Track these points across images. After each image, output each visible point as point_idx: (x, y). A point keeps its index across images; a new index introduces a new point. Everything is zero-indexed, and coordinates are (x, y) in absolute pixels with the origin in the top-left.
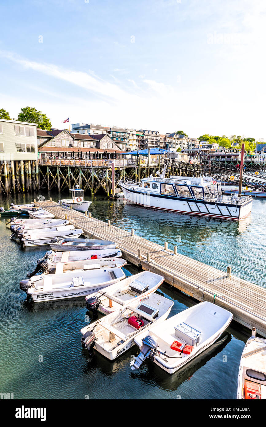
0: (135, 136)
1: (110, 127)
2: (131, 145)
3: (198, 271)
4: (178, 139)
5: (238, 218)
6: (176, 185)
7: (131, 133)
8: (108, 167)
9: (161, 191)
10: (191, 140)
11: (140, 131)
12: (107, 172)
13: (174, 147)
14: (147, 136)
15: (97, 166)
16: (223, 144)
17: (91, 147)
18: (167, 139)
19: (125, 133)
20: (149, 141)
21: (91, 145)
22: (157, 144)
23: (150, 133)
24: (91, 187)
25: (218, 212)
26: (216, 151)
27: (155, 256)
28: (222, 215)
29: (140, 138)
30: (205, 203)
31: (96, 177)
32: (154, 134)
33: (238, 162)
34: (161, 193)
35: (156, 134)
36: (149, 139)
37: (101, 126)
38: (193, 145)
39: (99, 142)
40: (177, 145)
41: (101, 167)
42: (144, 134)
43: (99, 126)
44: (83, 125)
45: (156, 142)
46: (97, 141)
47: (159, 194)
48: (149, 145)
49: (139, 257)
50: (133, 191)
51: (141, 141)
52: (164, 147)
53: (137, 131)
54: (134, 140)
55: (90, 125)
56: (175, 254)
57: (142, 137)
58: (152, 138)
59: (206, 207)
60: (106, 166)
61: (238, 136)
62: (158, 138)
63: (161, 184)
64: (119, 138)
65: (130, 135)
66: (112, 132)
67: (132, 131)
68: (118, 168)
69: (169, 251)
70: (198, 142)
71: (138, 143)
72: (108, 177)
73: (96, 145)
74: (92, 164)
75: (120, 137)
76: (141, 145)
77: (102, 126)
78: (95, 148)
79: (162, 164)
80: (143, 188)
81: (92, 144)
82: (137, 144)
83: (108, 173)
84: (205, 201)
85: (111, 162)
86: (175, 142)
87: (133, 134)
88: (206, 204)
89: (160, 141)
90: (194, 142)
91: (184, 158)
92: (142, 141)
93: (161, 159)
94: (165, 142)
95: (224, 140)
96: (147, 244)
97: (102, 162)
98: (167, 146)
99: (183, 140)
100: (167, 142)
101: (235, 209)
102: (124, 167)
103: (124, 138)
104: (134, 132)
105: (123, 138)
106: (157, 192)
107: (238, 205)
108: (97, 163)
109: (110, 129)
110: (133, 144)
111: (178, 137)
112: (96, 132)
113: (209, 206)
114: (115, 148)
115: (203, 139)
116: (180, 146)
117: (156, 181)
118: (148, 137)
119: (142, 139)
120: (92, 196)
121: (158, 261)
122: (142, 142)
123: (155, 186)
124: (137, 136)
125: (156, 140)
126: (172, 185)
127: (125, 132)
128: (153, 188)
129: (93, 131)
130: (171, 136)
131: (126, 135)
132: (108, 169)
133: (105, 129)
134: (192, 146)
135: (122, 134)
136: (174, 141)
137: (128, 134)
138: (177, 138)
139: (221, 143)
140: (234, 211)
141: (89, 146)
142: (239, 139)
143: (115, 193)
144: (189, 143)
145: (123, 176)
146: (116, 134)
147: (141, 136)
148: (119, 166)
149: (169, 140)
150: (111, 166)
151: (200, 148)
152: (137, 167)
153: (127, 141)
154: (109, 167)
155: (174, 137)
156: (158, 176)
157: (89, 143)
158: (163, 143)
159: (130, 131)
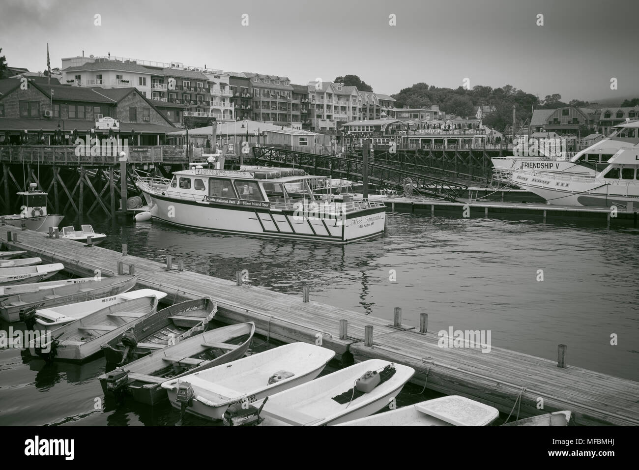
0: (227, 89)
2: (216, 109)
4: (339, 96)
5: (341, 239)
6: (236, 180)
7: (217, 81)
9: (209, 195)
13: (328, 117)
14: (258, 90)
18: (311, 95)
19: (200, 81)
20: (263, 101)
21: (95, 114)
22: (284, 108)
23: (267, 81)
28: (315, 235)
29: (240, 94)
30: (287, 213)
31: (90, 185)
32: (277, 83)
33: (472, 152)
36: (265, 96)
37: (138, 63)
39: (116, 106)
40: (337, 112)
41: (99, 163)
42: (250, 84)
43: (132, 63)
44: (90, 61)
45: (281, 103)
46: (110, 105)
48: (263, 110)
51: (241, 100)
53: (232, 78)
54: (223, 98)
57: (245, 91)
58: (272, 93)
59: (289, 222)
63: (211, 179)
65: (214, 86)
66: (168, 77)
67: (219, 77)
68: (137, 164)
70: (392, 104)
71: (235, 105)
75: (188, 91)
76: (243, 112)
77: (141, 65)
80: (178, 188)
81: (97, 110)
86: (331, 104)
89: (293, 102)
90: (380, 103)
91: (306, 144)
92: (246, 101)
94: (306, 102)
98: (310, 113)
104: (225, 80)
105: (196, 93)
106: (203, 195)
110: (222, 109)
112: (123, 80)
114: (156, 120)
117: (202, 175)
118: (262, 90)
119: (246, 97)
122: (246, 103)
123: (200, 185)
124: (232, 88)
126: (229, 180)
127: (199, 77)
129: (118, 77)
131: (204, 85)
132: (114, 167)
133: (149, 71)
134: (375, 114)
136: (328, 102)
137: (208, 83)
138: (335, 93)
144: (368, 105)
147: (244, 89)
152: (185, 165)
155: (329, 90)
157: (90, 108)
158: (301, 106)
159: (215, 77)
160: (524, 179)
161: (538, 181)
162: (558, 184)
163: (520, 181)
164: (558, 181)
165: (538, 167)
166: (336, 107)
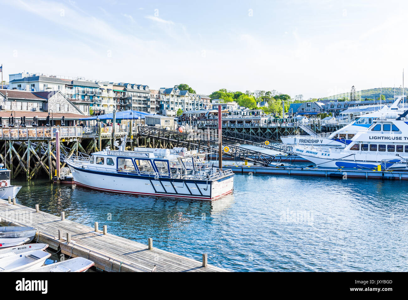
0: (111, 92)
1: (71, 79)
2: (105, 105)
3: (120, 247)
4: (178, 96)
5: (209, 198)
6: (136, 159)
7: (106, 88)
8: (50, 138)
9: (117, 168)
10: (197, 98)
11: (119, 85)
12: (50, 145)
13: (172, 109)
14: (130, 93)
15: (35, 136)
16: (245, 103)
17: (34, 110)
18: (161, 96)
19: (95, 88)
20: (133, 100)
21: (34, 107)
22: (146, 104)
23: (135, 88)
24: (26, 168)
25: (186, 192)
26: (230, 114)
27: (79, 238)
28: (191, 194)
29: (119, 95)
30: (171, 180)
31: (34, 152)
32: (141, 89)
33: (260, 128)
34: (117, 170)
35: (144, 89)
36: (134, 96)
37: (57, 77)
38: (201, 105)
39: (47, 102)
40: (177, 105)
41: (41, 138)
42: (125, 90)
43: (54, 77)
44: (27, 76)
45: (144, 101)
46: (44, 102)
47: (116, 172)
48: (133, 105)
49: (59, 239)
50: (82, 170)
51: (120, 99)
52: (157, 109)
53: (114, 86)
54: (109, 98)
55: (38, 77)
56: (104, 234)
57: (122, 94)
58: (138, 94)
59: (173, 186)
60: (48, 136)
61: (268, 91)
62: (147, 95)
63: (118, 158)
64: (86, 95)
65: (104, 90)
66: (76, 86)
67: (107, 86)
68: (66, 139)
69: (99, 231)
70: (209, 101)
71: (117, 102)
72: (51, 152)
73: (42, 107)
74: (28, 134)
75: (88, 94)
76: (121, 106)
77: (59, 78)
78: (39, 111)
79: (135, 132)
80: (95, 164)
81: (35, 105)
82: (115, 105)
83: (50, 147)
84: (171, 178)
85: (55, 130)
86: (173, 101)
87: (107, 89)
88: (172, 182)
89: (151, 100)
90: (202, 100)
91: (169, 124)
92: (123, 99)
93: (134, 126)
94: (158, 100)
95: (246, 97)
96: (77, 228)
97: (43, 131)
98: (161, 106)
99: (186, 98)
100: (162, 101)
101: (204, 186)
102: (75, 138)
103: (95, 96)
104: (110, 87)
105: (93, 95)
106: (113, 169)
107: (208, 181)
108: (34, 132)
109: (72, 82)
110: (109, 104)
111: (178, 94)
112: (48, 87)
113: (176, 184)
114: (73, 111)
115: (216, 96)
116: (181, 106)
117: (112, 155)
118: (132, 93)
119: (123, 97)
120: (28, 181)
121: (81, 242)
122: (123, 101)
123: (110, 162)
124: (114, 92)
125: (145, 97)
126: (131, 158)
127: (95, 86)
128: (108, 164)
129: (45, 85)
130: (167, 92)
131: (98, 90)
132: (51, 141)
133: (64, 82)
134: (199, 107)
135: (90, 90)
136: (172, 99)
137: (100, 89)
138: (176, 94)
139: (243, 102)
140: (204, 189)
141: (30, 109)
142: (268, 96)
143: (61, 175)
144: (195, 101)
145: (75, 150)
146: (81, 89)
147: (121, 92)
148: (67, 137)
149: (164, 98)
150: (55, 137)
151: (207, 109)
152: (96, 138)
153: (98, 99)
154: (52, 138)
155: (172, 93)
156: (117, 148)
157: (31, 103)
158: (156, 102)
159: (104, 85)
160: (301, 151)
161: (310, 153)
162: (323, 154)
163: (298, 152)
164: (323, 152)
165: (310, 142)
166: (176, 103)
